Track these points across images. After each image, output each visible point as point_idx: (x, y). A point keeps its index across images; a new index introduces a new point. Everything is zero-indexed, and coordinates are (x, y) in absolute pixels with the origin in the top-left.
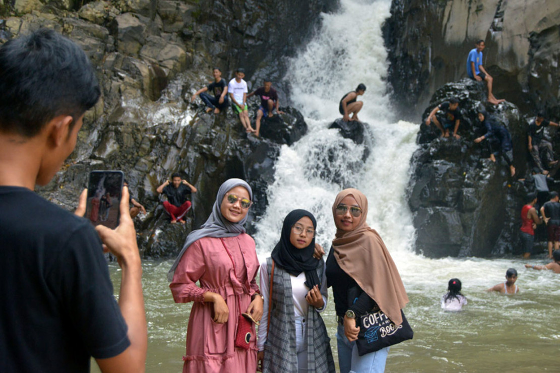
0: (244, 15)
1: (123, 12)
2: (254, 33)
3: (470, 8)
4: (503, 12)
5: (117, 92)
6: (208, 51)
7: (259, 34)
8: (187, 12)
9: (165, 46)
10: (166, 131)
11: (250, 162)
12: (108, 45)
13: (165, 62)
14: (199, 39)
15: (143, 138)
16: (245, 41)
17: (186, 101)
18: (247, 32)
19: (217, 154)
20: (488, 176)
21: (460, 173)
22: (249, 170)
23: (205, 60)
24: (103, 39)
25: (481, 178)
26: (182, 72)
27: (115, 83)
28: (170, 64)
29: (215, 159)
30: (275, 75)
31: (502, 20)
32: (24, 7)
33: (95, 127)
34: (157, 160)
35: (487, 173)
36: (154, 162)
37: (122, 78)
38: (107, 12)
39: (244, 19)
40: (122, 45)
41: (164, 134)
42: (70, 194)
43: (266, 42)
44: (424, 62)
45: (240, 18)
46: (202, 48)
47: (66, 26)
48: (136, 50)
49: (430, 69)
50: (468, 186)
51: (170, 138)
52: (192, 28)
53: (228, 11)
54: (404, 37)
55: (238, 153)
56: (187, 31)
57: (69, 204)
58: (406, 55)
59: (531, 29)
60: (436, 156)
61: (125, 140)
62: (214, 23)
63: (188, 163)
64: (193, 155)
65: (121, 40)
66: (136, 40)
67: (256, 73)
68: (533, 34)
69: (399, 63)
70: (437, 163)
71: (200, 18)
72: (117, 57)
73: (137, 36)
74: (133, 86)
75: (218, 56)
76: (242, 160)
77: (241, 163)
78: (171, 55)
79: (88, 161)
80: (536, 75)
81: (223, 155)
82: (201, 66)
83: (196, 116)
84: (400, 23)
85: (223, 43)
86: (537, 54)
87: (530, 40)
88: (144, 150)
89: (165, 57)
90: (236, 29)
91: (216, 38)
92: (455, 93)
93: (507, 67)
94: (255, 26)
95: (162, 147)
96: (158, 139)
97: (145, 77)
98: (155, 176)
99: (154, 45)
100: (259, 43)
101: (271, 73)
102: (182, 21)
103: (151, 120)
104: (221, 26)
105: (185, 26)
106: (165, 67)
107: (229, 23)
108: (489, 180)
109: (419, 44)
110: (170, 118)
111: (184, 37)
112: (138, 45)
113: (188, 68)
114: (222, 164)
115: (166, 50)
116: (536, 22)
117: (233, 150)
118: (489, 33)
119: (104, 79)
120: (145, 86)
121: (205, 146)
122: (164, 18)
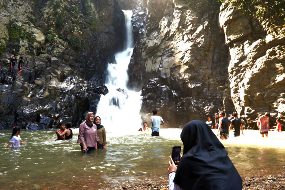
0: (89, 62)
1: (53, 57)
2: (91, 67)
3: (152, 62)
4: (162, 63)
5: (50, 78)
6: (78, 70)
7: (93, 67)
8: (72, 59)
9: (66, 67)
10: (65, 90)
11: (91, 99)
12: (48, 65)
13: (65, 72)
14: (76, 67)
15: (57, 92)
16: (89, 69)
17: (72, 82)
18: (90, 66)
19: (81, 97)
20: (163, 105)
21: (155, 104)
22: (91, 102)
23: (77, 72)
24: (46, 63)
25: (161, 105)
26: (70, 75)
27: (49, 76)
28: (67, 72)
29: (80, 98)
30: (97, 79)
31: (162, 65)
32: (21, 53)
33: (42, 88)
34: (62, 98)
35: (162, 104)
36: (61, 99)
37: (51, 74)
38: (48, 57)
39: (89, 63)
40: (52, 65)
41: (64, 91)
42: (32, 107)
43: (95, 69)
44: (140, 77)
45: (88, 62)
46: (76, 70)
47: (34, 58)
48: (56, 67)
49: (141, 79)
50: (157, 107)
51: (66, 92)
52: (74, 63)
53: (84, 60)
54: (134, 70)
55: (88, 97)
56: (72, 64)
57: (32, 110)
58: (134, 75)
59: (171, 67)
60: (148, 99)
61: (52, 92)
62: (80, 63)
63: (72, 99)
64: (73, 97)
65: (52, 64)
66: (56, 64)
67: (92, 78)
68: (171, 68)
69: (132, 77)
70: (148, 101)
71: (76, 61)
72: (50, 68)
73: (57, 63)
74: (55, 77)
75: (81, 72)
76: (89, 99)
77: (89, 100)
78: (67, 69)
79: (39, 97)
80: (173, 79)
81: (83, 97)
82: (76, 74)
83: (75, 86)
84: (132, 67)
85: (83, 69)
86: (173, 73)
87: (170, 70)
88: (58, 95)
89: (65, 70)
90: (86, 65)
91: (81, 67)
92: (152, 82)
93: (164, 77)
94: (92, 65)
95: (63, 94)
96: (62, 92)
97: (59, 75)
98: (61, 103)
99: (62, 66)
100: (93, 70)
101: (96, 78)
102: (71, 61)
103: (60, 86)
104: (82, 64)
105: (72, 63)
106: (65, 73)
107: (85, 63)
108: (163, 106)
109: (138, 72)
110: (66, 86)
111: (71, 66)
112: (57, 66)
113: (72, 74)
114: (83, 100)
115: (66, 68)
116: (172, 65)
117: (86, 96)
118: (158, 69)
119: (46, 74)
120: (59, 77)
121: (77, 94)
122: (65, 60)
